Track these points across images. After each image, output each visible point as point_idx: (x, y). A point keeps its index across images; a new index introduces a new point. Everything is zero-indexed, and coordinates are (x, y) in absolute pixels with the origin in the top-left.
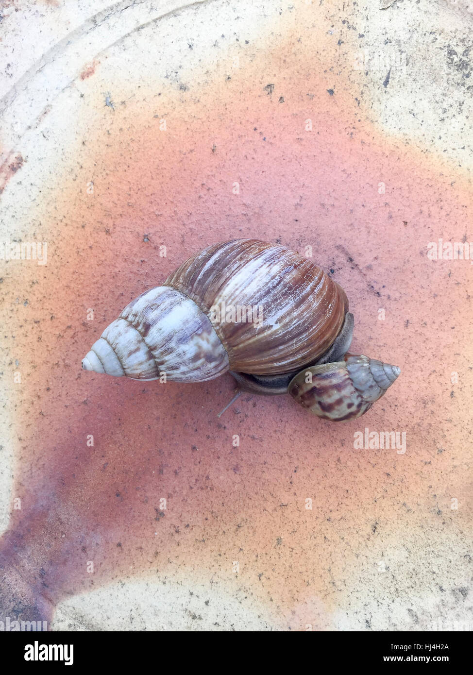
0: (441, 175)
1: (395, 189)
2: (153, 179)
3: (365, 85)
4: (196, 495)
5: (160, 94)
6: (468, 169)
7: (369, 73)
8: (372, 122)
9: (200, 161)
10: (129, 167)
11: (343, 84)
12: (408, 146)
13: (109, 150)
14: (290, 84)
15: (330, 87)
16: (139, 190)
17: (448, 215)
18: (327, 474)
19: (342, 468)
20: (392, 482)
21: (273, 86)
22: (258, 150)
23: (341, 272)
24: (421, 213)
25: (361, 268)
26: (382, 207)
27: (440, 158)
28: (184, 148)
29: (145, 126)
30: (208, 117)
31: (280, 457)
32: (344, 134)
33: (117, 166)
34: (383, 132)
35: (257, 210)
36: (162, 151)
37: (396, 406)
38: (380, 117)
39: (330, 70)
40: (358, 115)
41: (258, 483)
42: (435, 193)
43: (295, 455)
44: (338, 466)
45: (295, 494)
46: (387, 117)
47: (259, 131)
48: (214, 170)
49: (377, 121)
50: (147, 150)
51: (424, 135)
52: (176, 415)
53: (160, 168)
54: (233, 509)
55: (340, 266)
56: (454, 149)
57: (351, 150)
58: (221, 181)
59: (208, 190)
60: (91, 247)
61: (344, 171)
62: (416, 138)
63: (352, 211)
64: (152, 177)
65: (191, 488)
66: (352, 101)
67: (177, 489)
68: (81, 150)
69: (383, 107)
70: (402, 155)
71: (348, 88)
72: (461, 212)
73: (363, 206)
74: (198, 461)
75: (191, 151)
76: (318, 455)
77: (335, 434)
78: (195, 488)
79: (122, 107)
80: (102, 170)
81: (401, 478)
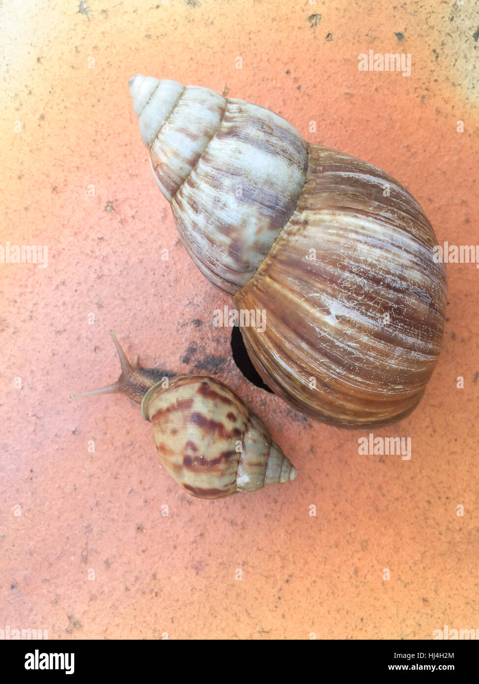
3: (449, 34)
4: (134, 601)
5: (158, 7)
7: (455, 19)
8: (454, 84)
10: (99, 101)
11: (418, 28)
14: (343, 17)
15: (400, 30)
16: (109, 135)
18: (336, 591)
19: (358, 584)
20: (429, 612)
21: (319, 17)
22: (288, 102)
26: (456, 204)
29: (131, 48)
30: (223, 47)
31: (267, 556)
32: (412, 95)
34: (467, 101)
37: (448, 498)
38: (465, 79)
39: (402, 6)
40: (435, 74)
41: (229, 593)
43: (291, 556)
44: (353, 581)
45: (284, 616)
46: (475, 82)
47: (293, 75)
49: (460, 85)
52: (117, 474)
54: (186, 628)
60: (26, 209)
61: (407, 147)
64: (131, 119)
65: (127, 589)
66: (427, 52)
67: (106, 589)
68: (33, 70)
69: (470, 67)
71: (424, 34)
73: (430, 200)
74: (144, 548)
76: (325, 561)
77: (353, 530)
78: (133, 589)
79: (101, 17)
81: (444, 608)
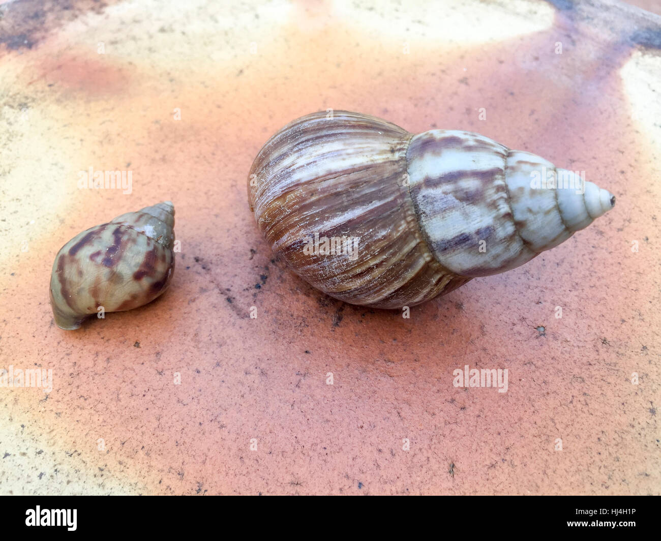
0: (58, 414)
1: (141, 396)
2: (552, 420)
6: (11, 420)
9: (474, 447)
10: (599, 439)
12: (101, 464)
13: (641, 468)
16: (571, 402)
17: (68, 354)
20: (216, 102)
22: (371, 465)
23: (245, 286)
24: (108, 359)
25: (217, 291)
26: (169, 369)
27: (52, 441)
28: (506, 471)
33: (619, 440)
35: (371, 367)
36: (547, 467)
37: (199, 157)
42: (78, 387)
45: (321, 95)
48: (447, 433)
50: (574, 469)
51: (68, 482)
53: (544, 438)
54: (387, 86)
55: (246, 293)
56: (24, 454)
57: (204, 462)
58: (434, 414)
59: (453, 401)
60: (623, 321)
61: (222, 427)
62: (84, 478)
63: (218, 365)
64: (554, 422)
65: (433, 99)
67: (448, 98)
70: (115, 449)
72: (46, 358)
73: (198, 372)
74: (428, 117)
75: (493, 466)
78: (429, 99)
80: (643, 433)
